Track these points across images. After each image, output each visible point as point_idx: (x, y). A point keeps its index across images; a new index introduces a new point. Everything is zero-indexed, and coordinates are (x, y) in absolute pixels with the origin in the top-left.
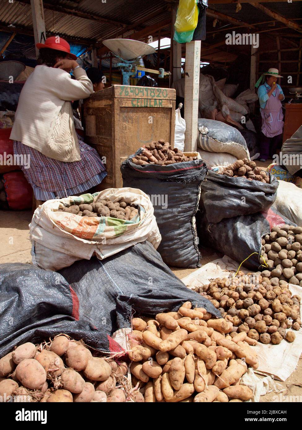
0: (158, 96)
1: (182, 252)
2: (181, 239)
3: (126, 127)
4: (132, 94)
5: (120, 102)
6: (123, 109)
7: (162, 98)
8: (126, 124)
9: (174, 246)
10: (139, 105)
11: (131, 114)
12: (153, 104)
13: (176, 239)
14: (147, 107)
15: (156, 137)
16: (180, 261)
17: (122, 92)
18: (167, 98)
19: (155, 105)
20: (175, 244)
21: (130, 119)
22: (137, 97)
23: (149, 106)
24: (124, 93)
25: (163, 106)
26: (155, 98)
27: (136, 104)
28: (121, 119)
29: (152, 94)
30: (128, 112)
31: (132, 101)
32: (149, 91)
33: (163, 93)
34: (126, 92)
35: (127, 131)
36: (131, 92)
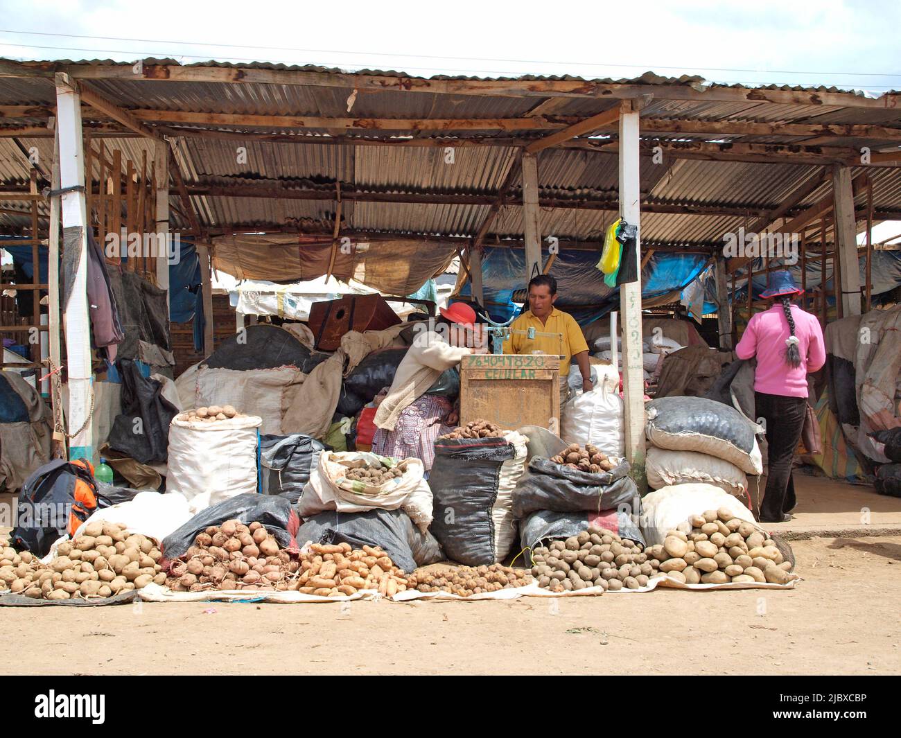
0: (528, 365)
1: (468, 545)
2: (469, 528)
3: (478, 404)
4: (486, 364)
5: (470, 374)
6: (473, 382)
7: (534, 367)
8: (479, 400)
9: (460, 536)
10: (497, 377)
11: (485, 389)
12: (519, 375)
13: (462, 527)
14: (509, 379)
15: (526, 418)
16: (466, 556)
17: (472, 362)
18: (542, 368)
19: (522, 376)
20: (460, 533)
21: (483, 394)
22: (494, 368)
23: (512, 378)
24: (474, 364)
25: (536, 378)
26: (523, 367)
27: (491, 375)
28: (471, 394)
29: (519, 363)
30: (480, 386)
31: (486, 373)
32: (513, 361)
33: (536, 361)
34: (477, 362)
35: (480, 408)
36: (486, 361)
